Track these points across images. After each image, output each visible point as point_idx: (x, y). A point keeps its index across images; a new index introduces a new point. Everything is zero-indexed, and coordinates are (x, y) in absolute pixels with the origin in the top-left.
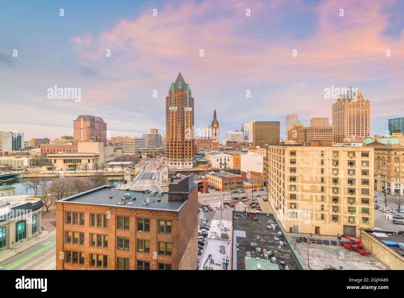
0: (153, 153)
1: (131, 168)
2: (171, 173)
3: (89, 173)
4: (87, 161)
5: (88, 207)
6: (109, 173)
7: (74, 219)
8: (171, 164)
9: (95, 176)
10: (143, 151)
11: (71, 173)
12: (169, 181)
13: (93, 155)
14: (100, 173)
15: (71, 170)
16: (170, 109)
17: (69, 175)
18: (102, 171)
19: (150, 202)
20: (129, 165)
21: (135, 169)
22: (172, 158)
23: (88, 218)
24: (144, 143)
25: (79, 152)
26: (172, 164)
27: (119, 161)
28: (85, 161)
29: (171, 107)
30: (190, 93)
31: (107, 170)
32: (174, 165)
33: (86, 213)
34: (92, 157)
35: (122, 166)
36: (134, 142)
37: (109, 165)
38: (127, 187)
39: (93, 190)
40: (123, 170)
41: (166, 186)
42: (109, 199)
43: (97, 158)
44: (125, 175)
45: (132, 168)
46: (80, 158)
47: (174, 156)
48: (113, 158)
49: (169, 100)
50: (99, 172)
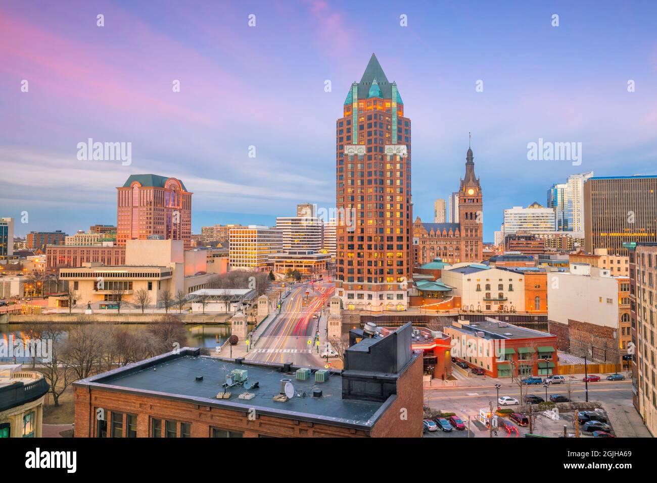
0: (302, 266)
1: (248, 306)
2: (348, 321)
3: (150, 314)
4: (146, 286)
5: (145, 399)
6: (196, 316)
7: (114, 429)
8: (349, 298)
9: (163, 323)
10: (277, 262)
11: (110, 315)
12: (343, 341)
13: (158, 271)
14: (175, 316)
15: (108, 306)
16: (346, 152)
17: (105, 319)
18: (178, 311)
19: (295, 396)
20: (244, 296)
21: (257, 308)
22: (351, 280)
23: (144, 429)
24: (282, 241)
25: (127, 263)
26: (351, 296)
27: (220, 288)
28: (139, 286)
29: (348, 147)
30: (400, 107)
31: (191, 308)
32: (356, 300)
33: (141, 415)
34: (157, 275)
35: (227, 299)
36: (256, 239)
37: (195, 296)
38: (237, 353)
39: (157, 358)
40: (229, 310)
41: (336, 356)
42: (193, 384)
43: (168, 279)
44: (233, 322)
45: (250, 305)
46: (130, 278)
47: (356, 275)
48: (204, 280)
49: (345, 127)
50: (171, 314)
